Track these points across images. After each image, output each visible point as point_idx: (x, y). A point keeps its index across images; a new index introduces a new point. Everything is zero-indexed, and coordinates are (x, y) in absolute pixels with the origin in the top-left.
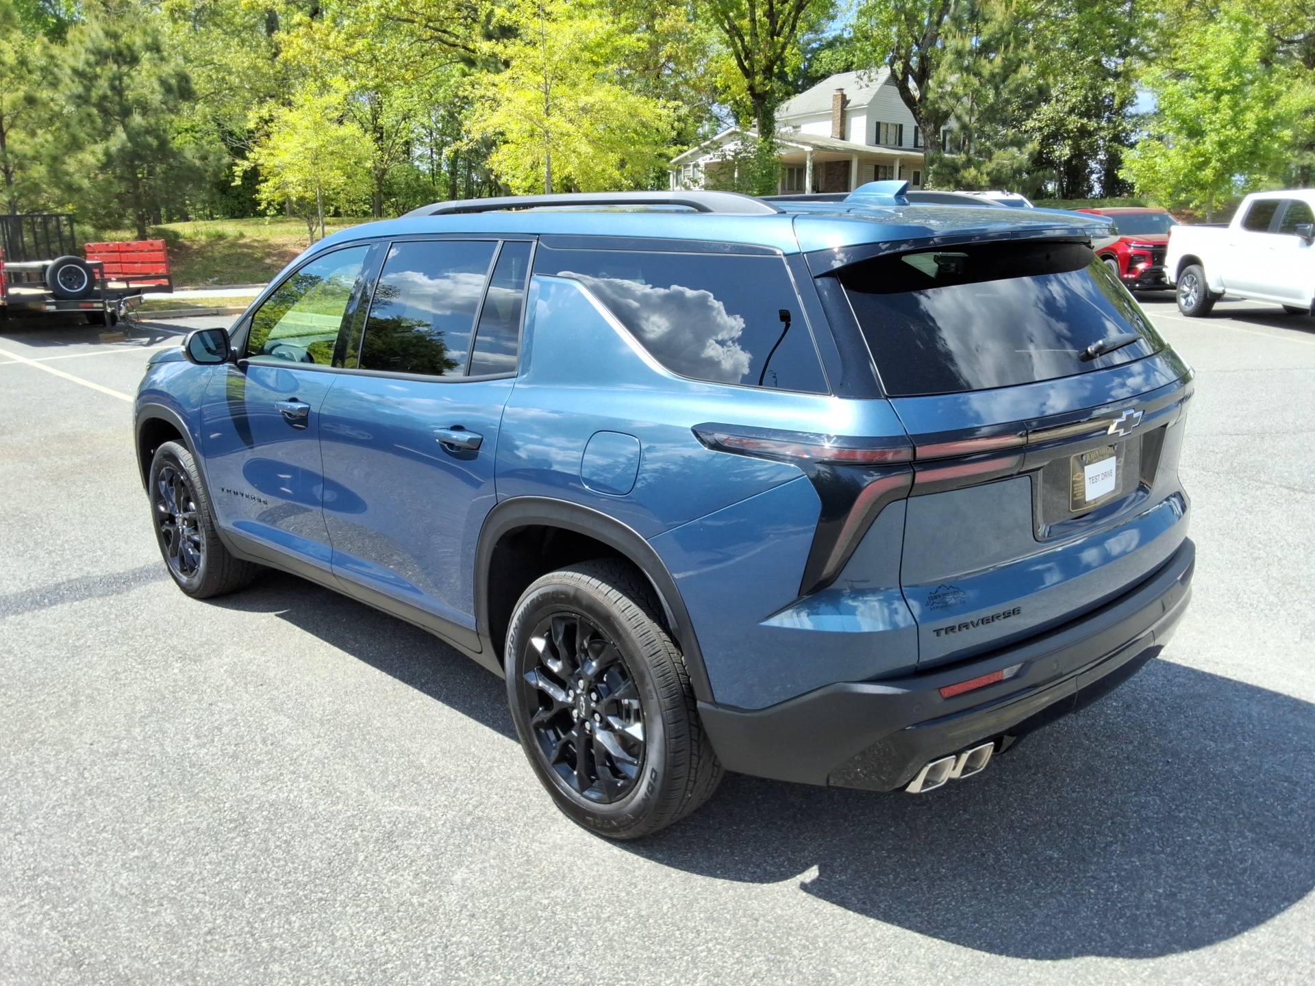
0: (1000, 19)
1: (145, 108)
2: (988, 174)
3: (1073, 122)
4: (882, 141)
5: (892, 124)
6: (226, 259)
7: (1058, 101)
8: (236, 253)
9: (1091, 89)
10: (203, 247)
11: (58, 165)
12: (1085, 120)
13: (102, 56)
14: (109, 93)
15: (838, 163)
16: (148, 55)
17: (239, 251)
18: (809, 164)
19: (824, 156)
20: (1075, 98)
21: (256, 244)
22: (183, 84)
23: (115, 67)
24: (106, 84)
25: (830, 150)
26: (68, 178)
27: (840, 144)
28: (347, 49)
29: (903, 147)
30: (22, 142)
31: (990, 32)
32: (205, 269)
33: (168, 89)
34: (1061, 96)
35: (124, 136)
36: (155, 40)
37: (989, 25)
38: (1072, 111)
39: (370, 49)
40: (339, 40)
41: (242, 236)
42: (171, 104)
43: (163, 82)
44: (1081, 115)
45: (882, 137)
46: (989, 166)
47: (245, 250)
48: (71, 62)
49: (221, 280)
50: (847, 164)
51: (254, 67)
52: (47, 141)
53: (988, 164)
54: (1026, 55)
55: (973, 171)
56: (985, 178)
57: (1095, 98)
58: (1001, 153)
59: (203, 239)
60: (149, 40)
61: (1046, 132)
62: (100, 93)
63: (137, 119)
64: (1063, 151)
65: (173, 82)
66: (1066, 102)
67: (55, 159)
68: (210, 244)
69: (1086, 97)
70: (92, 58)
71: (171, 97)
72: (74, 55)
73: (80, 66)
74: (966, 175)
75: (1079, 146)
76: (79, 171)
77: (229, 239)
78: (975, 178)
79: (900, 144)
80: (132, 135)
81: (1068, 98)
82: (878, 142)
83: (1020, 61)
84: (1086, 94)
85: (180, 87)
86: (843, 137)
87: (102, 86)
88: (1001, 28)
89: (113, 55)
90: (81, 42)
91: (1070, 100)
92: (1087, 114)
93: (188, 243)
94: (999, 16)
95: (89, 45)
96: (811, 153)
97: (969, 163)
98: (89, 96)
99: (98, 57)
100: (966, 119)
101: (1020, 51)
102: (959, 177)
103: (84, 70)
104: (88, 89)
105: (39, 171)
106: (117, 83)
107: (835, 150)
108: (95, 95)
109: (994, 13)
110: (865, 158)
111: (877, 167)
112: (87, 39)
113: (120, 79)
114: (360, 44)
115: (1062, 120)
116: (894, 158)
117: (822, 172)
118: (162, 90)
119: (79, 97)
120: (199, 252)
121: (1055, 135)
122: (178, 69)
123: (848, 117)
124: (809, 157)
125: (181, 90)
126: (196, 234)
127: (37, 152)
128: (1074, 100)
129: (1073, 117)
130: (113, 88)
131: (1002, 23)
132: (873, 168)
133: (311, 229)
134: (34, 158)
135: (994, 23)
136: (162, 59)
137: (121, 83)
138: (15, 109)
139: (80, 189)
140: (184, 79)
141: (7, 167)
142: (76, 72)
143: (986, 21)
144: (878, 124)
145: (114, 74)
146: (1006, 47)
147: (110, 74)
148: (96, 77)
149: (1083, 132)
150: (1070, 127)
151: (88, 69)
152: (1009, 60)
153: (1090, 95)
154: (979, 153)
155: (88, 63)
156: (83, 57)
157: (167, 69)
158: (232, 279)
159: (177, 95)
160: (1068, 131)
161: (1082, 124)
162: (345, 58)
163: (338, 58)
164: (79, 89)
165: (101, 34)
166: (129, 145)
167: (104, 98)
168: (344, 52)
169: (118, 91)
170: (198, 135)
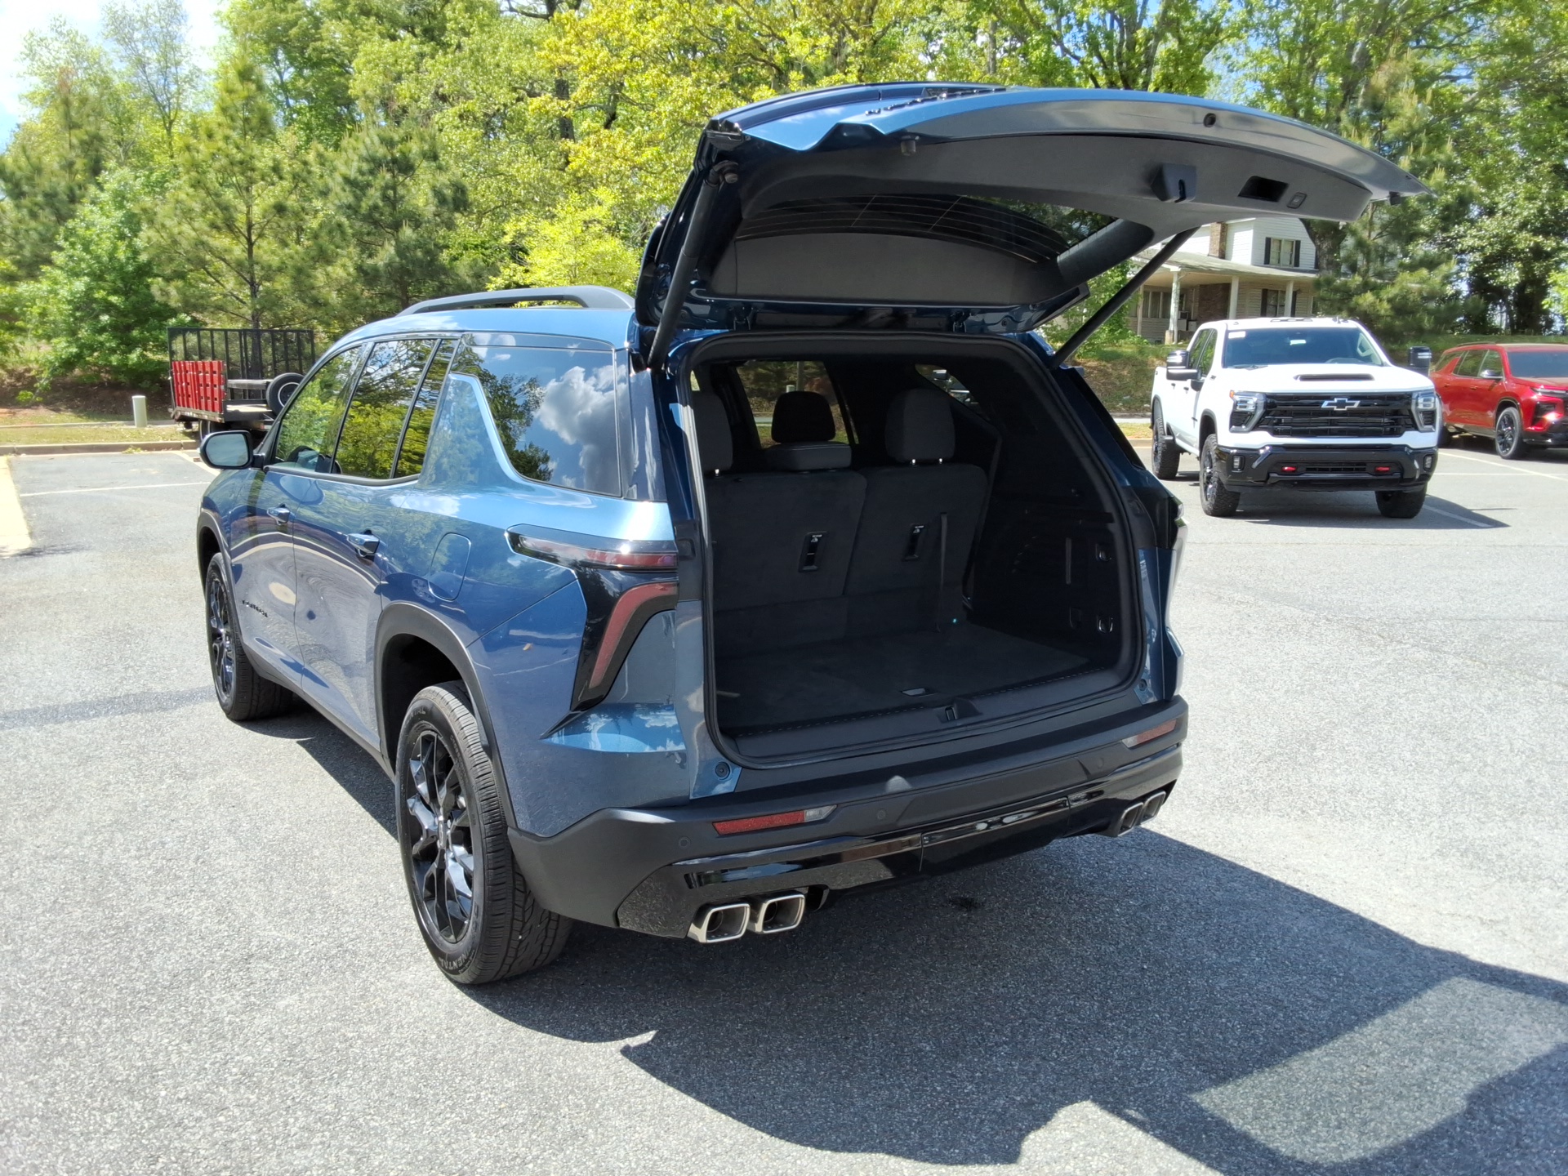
0: (1408, 115)
1: (417, 220)
2: (1390, 301)
3: (1525, 241)
4: (1272, 260)
5: (1287, 241)
7: (1505, 214)
9: (1549, 200)
11: (303, 277)
12: (1540, 239)
13: (376, 164)
14: (381, 204)
15: (1216, 286)
16: (425, 164)
18: (1175, 287)
19: (1195, 278)
20: (1529, 210)
22: (459, 195)
23: (388, 176)
24: (378, 194)
25: (1202, 271)
26: (314, 292)
27: (1218, 264)
28: (636, 158)
29: (1301, 267)
30: (273, 253)
31: (1396, 129)
33: (442, 200)
34: (1509, 208)
35: (392, 250)
36: (433, 147)
37: (1395, 122)
38: (1523, 226)
39: (659, 158)
40: (628, 148)
42: (446, 215)
43: (438, 193)
44: (1536, 232)
45: (1273, 255)
46: (1392, 292)
48: (343, 169)
50: (1227, 287)
51: (542, 179)
52: (297, 252)
53: (1389, 288)
54: (1442, 157)
55: (1369, 297)
56: (1386, 305)
57: (1554, 211)
58: (1406, 275)
60: (426, 147)
61: (1488, 251)
62: (371, 203)
63: (407, 232)
64: (1511, 276)
65: (448, 192)
66: (1516, 215)
67: (300, 271)
69: (1541, 211)
70: (365, 167)
71: (445, 209)
72: (347, 163)
73: (352, 174)
74: (1361, 301)
75: (1531, 270)
76: (328, 285)
78: (1373, 305)
79: (1297, 264)
80: (401, 251)
81: (1518, 211)
82: (1267, 262)
83: (1435, 164)
84: (1543, 206)
85: (454, 200)
86: (1223, 255)
87: (374, 195)
88: (1410, 125)
89: (388, 163)
90: (355, 149)
91: (1521, 213)
92: (1544, 230)
94: (1408, 112)
95: (364, 153)
96: (1179, 274)
97: (1366, 287)
98: (360, 207)
99: (372, 165)
100: (1365, 234)
101: (1434, 152)
102: (1352, 304)
103: (356, 179)
104: (358, 199)
105: (282, 283)
106: (390, 193)
107: (1209, 270)
108: (365, 205)
109: (1402, 107)
110: (1249, 282)
111: (1265, 292)
112: (361, 146)
113: (394, 188)
114: (649, 153)
115: (1509, 238)
116: (1286, 280)
117: (1194, 296)
118: (436, 201)
119: (349, 207)
121: (1503, 255)
122: (454, 179)
123: (1230, 231)
124: (1175, 279)
125: (457, 200)
127: (283, 263)
128: (1525, 213)
129: (1524, 234)
130: (385, 197)
131: (1411, 119)
132: (1259, 293)
134: (280, 270)
135: (1401, 119)
136: (440, 168)
137: (395, 193)
138: (264, 217)
139: (326, 304)
140: (460, 189)
141: (252, 278)
142: (347, 180)
143: (1392, 116)
144: (1268, 241)
145: (387, 184)
146: (1416, 148)
147: (383, 184)
148: (369, 185)
149: (1538, 253)
150: (1521, 246)
151: (360, 178)
152: (1419, 163)
153: (1547, 207)
154: (1379, 275)
155: (360, 171)
156: (355, 164)
157: (443, 179)
159: (452, 206)
160: (1518, 252)
161: (1536, 243)
162: (633, 168)
163: (625, 168)
164: (350, 199)
165: (376, 140)
166: (397, 259)
167: (375, 207)
168: (633, 161)
169: (392, 202)
170: (488, 252)
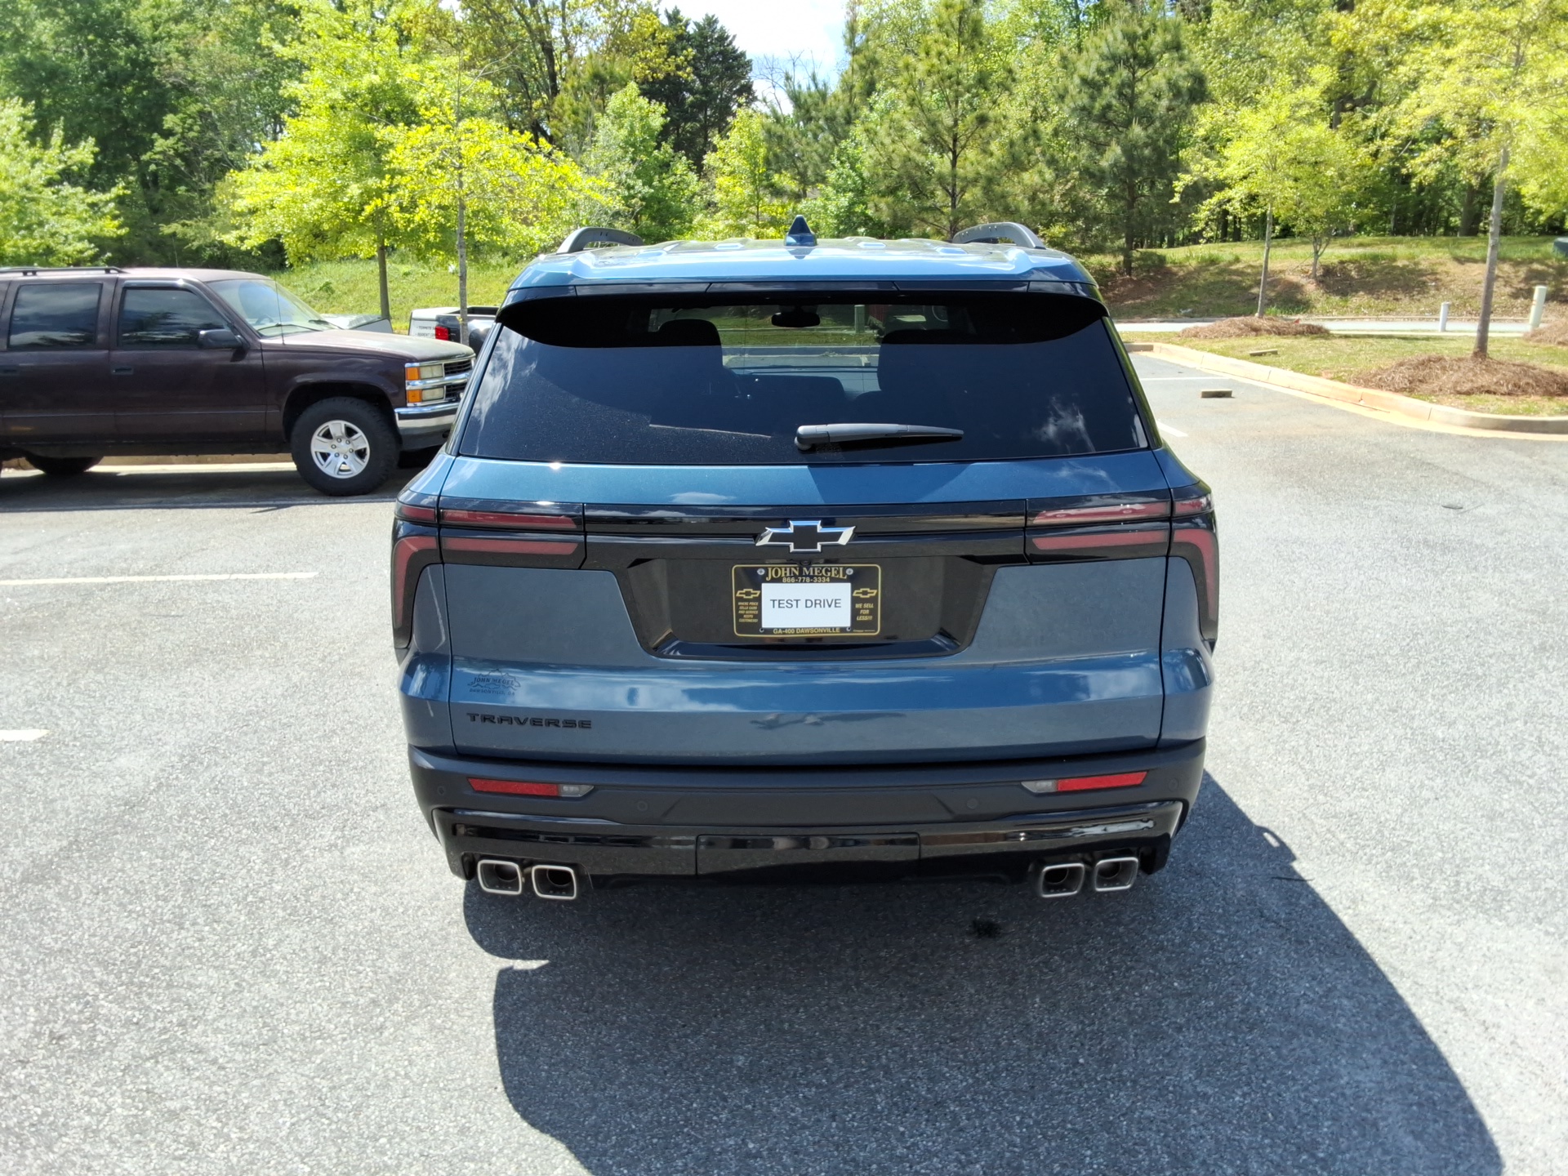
1: (1148, 117)
6: (1209, 288)
8: (1224, 281)
10: (1190, 273)
13: (1115, 59)
14: (1115, 102)
16: (1166, 56)
17: (1227, 278)
21: (1249, 271)
22: (1196, 85)
23: (1127, 73)
24: (1114, 92)
32: (1183, 298)
33: (1177, 93)
35: (1118, 150)
41: (1237, 260)
42: (1180, 108)
43: (1173, 86)
47: (1235, 278)
48: (1082, 70)
49: (1193, 312)
59: (1194, 263)
60: (1169, 38)
62: (1104, 103)
63: (1137, 131)
65: (1184, 84)
68: (1199, 271)
70: (1104, 65)
71: (1179, 102)
72: (1087, 63)
73: (1091, 74)
77: (1222, 264)
80: (1128, 149)
85: (1191, 91)
87: (1109, 94)
89: (1128, 58)
93: (1175, 269)
95: (1105, 50)
98: (1093, 108)
99: (1112, 63)
103: (1094, 79)
104: (1093, 99)
106: (1127, 90)
108: (1099, 105)
112: (1103, 44)
113: (1131, 84)
118: (1171, 95)
119: (1083, 108)
120: (1181, 280)
122: (1194, 69)
126: (1188, 258)
130: (1120, 95)
133: (1317, 252)
136: (1181, 58)
137: (1132, 90)
141: (954, 190)
142: (1085, 81)
145: (1123, 81)
147: (1120, 81)
148: (1105, 84)
151: (1098, 77)
155: (1099, 71)
156: (1094, 65)
157: (1182, 70)
158: (1207, 310)
159: (1187, 98)
164: (1084, 100)
165: (1120, 37)
166: (1123, 159)
167: (1109, 106)
169: (1128, 99)
